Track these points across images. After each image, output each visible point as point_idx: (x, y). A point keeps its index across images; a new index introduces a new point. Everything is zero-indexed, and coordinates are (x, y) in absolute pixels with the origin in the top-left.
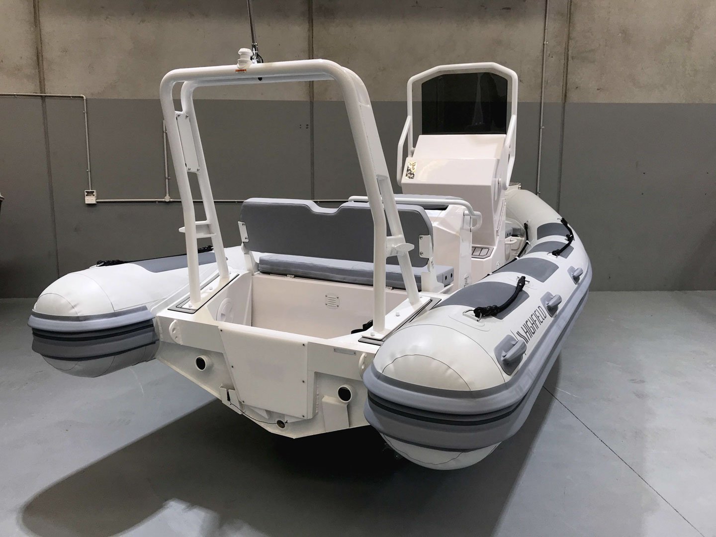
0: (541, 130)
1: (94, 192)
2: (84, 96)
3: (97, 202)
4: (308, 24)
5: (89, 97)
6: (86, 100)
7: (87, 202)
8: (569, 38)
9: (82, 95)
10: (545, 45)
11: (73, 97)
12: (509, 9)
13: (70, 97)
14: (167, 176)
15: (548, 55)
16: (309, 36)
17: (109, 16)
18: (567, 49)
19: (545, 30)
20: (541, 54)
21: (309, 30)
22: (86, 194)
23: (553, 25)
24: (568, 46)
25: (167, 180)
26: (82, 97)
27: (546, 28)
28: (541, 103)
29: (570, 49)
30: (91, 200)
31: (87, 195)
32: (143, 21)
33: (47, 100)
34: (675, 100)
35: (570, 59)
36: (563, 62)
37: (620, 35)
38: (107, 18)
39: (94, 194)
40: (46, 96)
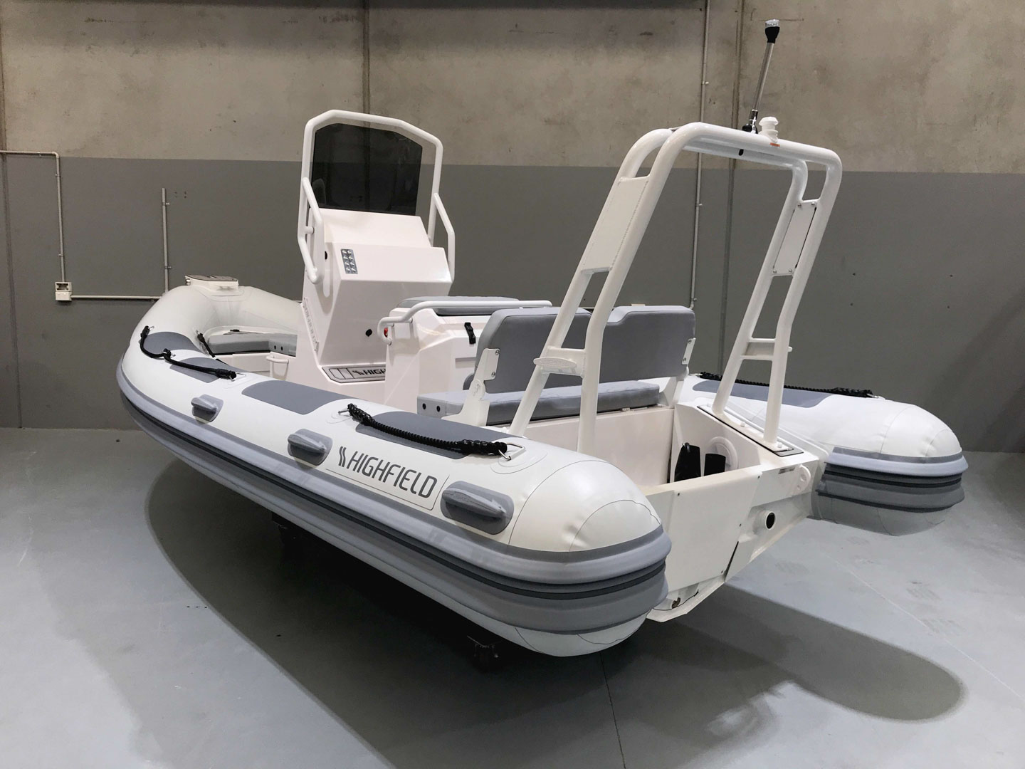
0: (698, 208)
1: (67, 285)
2: (56, 153)
3: (73, 299)
4: (362, 57)
5: (64, 155)
6: (59, 159)
7: (58, 299)
8: (739, 76)
9: (53, 153)
10: (704, 86)
11: (42, 154)
12: (650, 34)
13: (38, 154)
14: (166, 265)
15: (708, 100)
16: (364, 73)
17: (92, 46)
18: (736, 92)
19: (703, 64)
20: (698, 98)
21: (364, 64)
22: (57, 287)
23: (715, 58)
24: (738, 88)
25: (166, 270)
26: (55, 155)
27: (705, 62)
28: (697, 170)
29: (741, 91)
30: (63, 295)
31: (58, 289)
32: (137, 52)
33: (9, 159)
34: (901, 169)
35: (741, 106)
36: (730, 110)
37: (815, 71)
38: (90, 48)
39: (68, 287)
40: (7, 153)
